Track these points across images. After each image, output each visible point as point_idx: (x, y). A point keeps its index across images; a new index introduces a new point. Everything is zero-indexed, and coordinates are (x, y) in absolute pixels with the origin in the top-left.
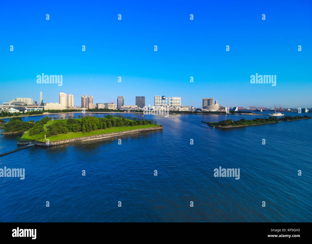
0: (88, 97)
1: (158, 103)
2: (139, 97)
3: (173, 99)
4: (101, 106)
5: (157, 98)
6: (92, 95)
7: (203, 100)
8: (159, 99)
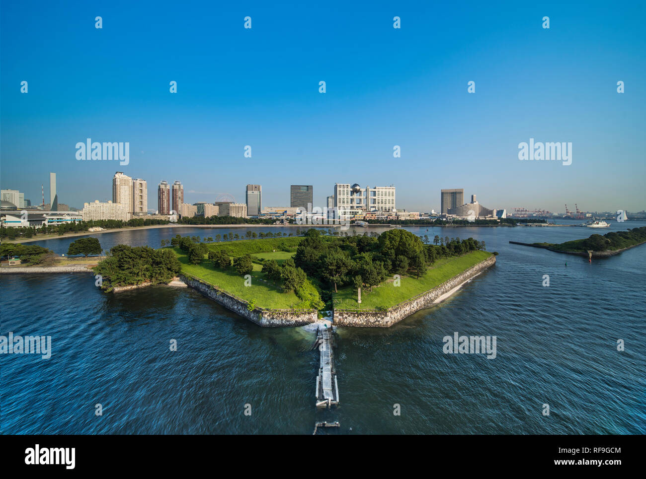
0: (173, 187)
1: (344, 202)
2: (299, 187)
3: (377, 192)
4: (211, 211)
5: (342, 189)
6: (180, 183)
7: (442, 193)
8: (346, 192)
